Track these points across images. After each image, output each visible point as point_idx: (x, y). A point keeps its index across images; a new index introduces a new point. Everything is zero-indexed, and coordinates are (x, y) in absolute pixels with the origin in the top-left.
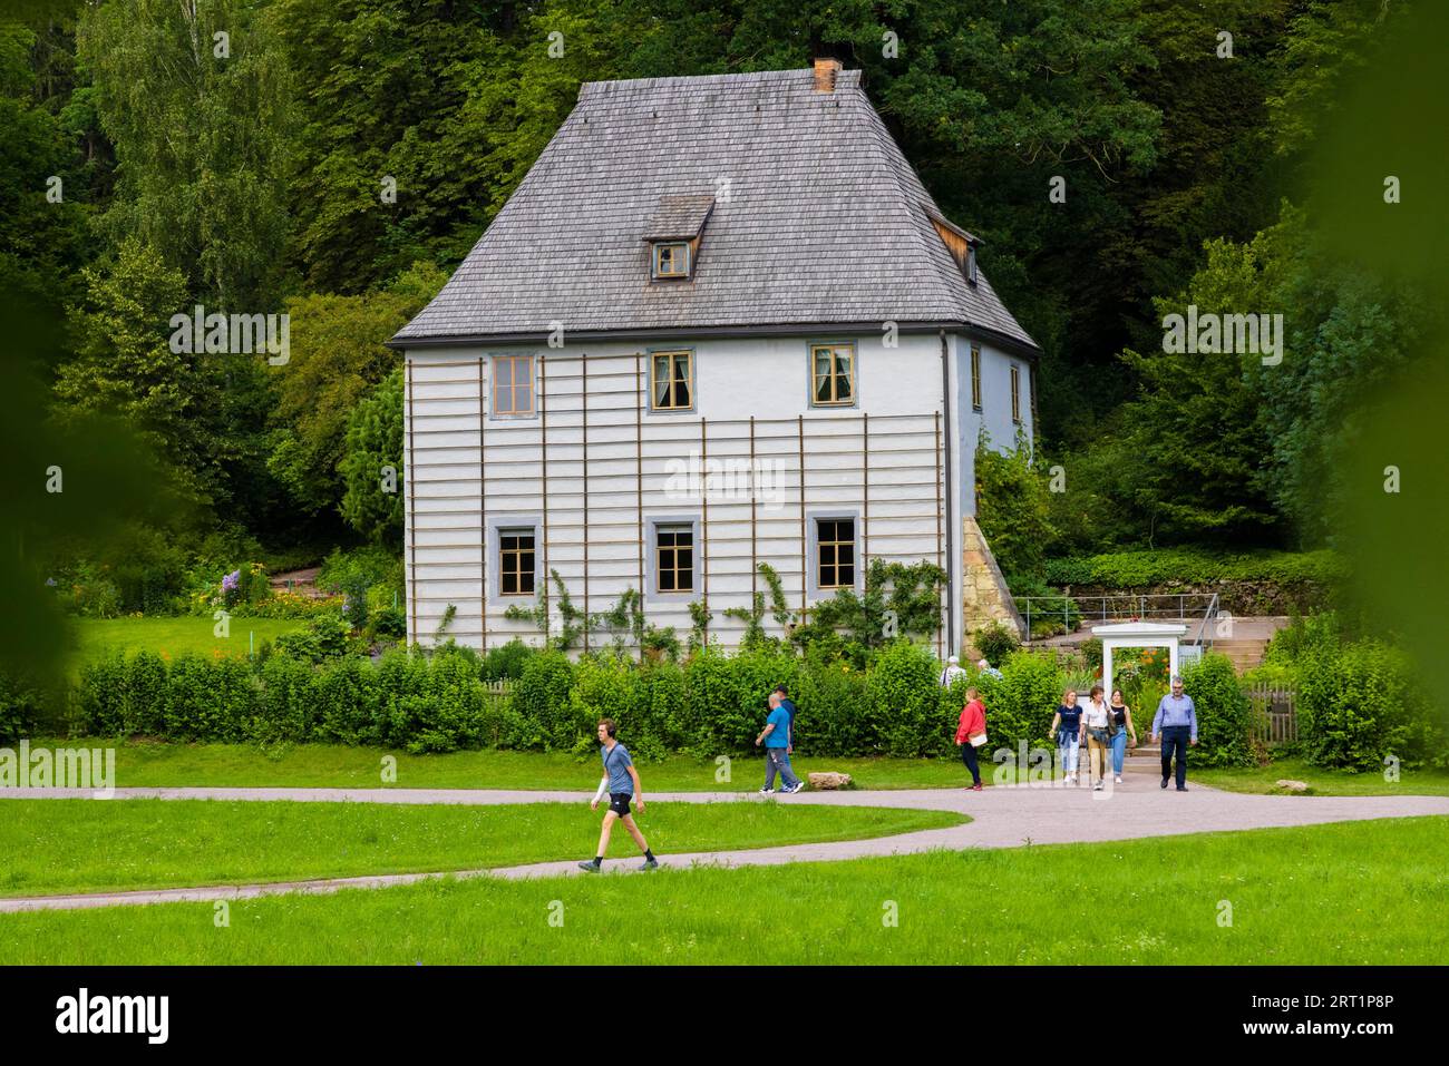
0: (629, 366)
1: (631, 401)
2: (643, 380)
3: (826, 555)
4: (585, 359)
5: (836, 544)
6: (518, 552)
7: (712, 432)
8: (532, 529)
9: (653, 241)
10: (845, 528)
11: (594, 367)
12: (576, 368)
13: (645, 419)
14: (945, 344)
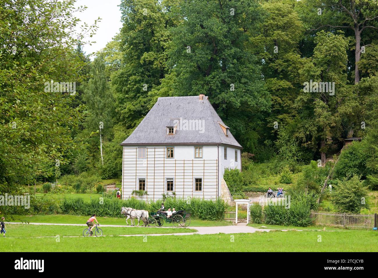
0: (163, 150)
1: (163, 156)
2: (165, 152)
3: (197, 185)
4: (155, 148)
5: (199, 183)
6: (142, 183)
7: (177, 162)
8: (145, 179)
9: (168, 127)
10: (200, 180)
11: (156, 150)
12: (153, 150)
13: (165, 159)
14: (218, 147)
